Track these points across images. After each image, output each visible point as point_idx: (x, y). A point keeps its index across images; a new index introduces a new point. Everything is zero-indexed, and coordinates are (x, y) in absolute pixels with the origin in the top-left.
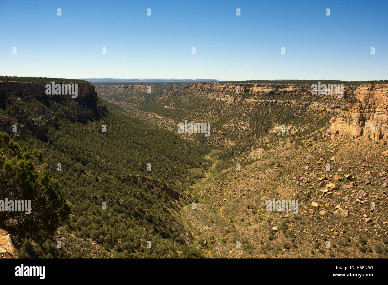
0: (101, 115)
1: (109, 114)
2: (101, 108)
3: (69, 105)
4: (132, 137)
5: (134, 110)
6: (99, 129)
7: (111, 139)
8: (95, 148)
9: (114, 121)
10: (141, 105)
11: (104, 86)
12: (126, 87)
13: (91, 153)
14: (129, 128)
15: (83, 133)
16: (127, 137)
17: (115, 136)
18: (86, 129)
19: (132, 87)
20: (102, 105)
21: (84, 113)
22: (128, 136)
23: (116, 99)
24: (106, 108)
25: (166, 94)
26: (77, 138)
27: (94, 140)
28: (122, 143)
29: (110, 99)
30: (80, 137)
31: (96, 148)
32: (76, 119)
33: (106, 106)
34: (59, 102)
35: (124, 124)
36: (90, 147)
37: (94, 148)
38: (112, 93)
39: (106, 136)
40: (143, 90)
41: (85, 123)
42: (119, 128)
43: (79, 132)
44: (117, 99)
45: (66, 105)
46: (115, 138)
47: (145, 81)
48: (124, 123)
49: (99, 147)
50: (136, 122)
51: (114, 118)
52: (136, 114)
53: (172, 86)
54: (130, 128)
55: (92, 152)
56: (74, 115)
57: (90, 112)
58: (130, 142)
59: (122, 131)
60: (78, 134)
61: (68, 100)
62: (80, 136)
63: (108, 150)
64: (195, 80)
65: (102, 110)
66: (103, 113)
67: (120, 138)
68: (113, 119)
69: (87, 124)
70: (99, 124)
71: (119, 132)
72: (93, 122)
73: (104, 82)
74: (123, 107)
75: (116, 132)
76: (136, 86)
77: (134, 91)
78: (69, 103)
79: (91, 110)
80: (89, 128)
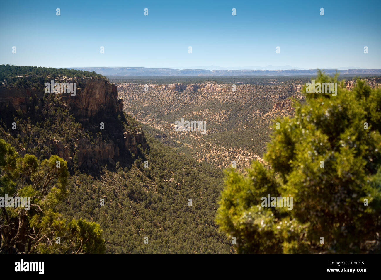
0: (133, 155)
1: (152, 153)
2: (134, 139)
3: (60, 132)
4: (207, 210)
5: (200, 142)
6: (130, 189)
7: (157, 215)
8: (123, 236)
9: (163, 170)
10: (216, 132)
11: (128, 84)
12: (180, 89)
13: (117, 247)
14: (200, 187)
15: (93, 199)
16: (194, 210)
17: (168, 206)
18: (99, 189)
19: (196, 88)
20: (136, 132)
21: (94, 151)
22: (199, 208)
23: (157, 117)
24: (145, 140)
25: (278, 105)
26: (80, 211)
27: (120, 215)
28: (185, 226)
29: (143, 115)
30: (87, 209)
31: (126, 236)
32: (77, 164)
33: (143, 134)
34: (37, 123)
35: (185, 179)
36: (112, 233)
37: (121, 236)
38: (146, 102)
39: (146, 207)
40: (222, 95)
41: (97, 174)
42: (177, 187)
43: (85, 197)
44: (159, 117)
45: (53, 131)
46: (168, 211)
47: (222, 75)
48: (188, 174)
49: (131, 235)
50: (211, 174)
51: (164, 164)
52: (207, 152)
53: (292, 87)
54: (202, 189)
55: (117, 245)
56: (72, 156)
57: (107, 148)
58: (203, 222)
59: (183, 196)
60: (83, 200)
61: (59, 119)
62: (88, 206)
63: (154, 241)
64: (346, 71)
65: (134, 143)
66: (138, 150)
67: (179, 212)
68: (162, 165)
69: (102, 177)
70: (129, 177)
71: (176, 197)
72: (115, 171)
73: (126, 75)
74: (173, 135)
75: (168, 196)
76: (205, 86)
77: (200, 97)
78: (60, 127)
79: (111, 143)
80: (105, 187)
